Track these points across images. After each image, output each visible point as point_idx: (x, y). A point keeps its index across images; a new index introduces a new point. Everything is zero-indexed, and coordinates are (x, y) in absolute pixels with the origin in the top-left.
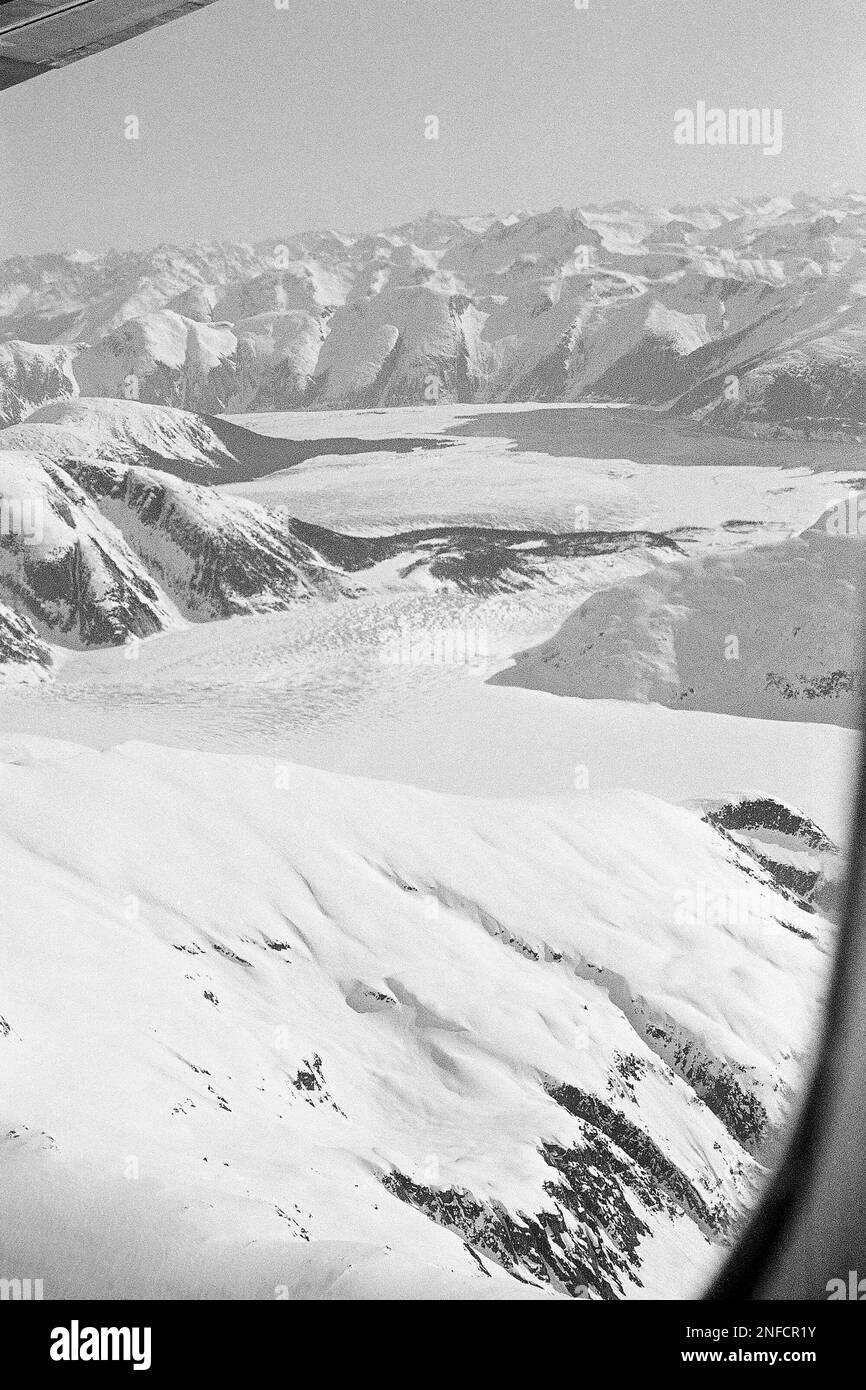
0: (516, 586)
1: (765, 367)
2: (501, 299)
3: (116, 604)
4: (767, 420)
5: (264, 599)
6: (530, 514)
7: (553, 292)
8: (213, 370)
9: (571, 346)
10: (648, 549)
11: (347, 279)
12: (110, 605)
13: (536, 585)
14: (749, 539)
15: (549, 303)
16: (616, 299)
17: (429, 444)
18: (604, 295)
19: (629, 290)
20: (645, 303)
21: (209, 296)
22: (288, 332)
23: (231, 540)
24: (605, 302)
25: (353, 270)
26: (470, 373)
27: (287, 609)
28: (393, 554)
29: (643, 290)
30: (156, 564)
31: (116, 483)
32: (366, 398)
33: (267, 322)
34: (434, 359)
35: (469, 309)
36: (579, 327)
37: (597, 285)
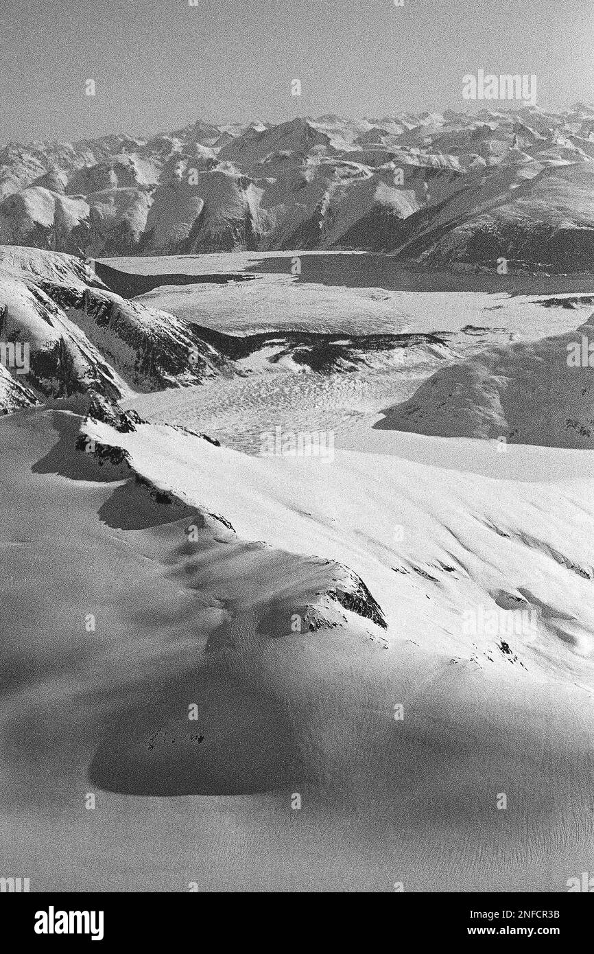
0: (346, 370)
1: (465, 226)
2: (271, 180)
3: (93, 380)
4: (469, 262)
5: (186, 377)
6: (332, 323)
7: (308, 176)
8: (75, 228)
9: (323, 212)
10: (428, 345)
11: (157, 167)
12: (88, 381)
13: (360, 369)
14: (486, 339)
15: (305, 182)
16: (352, 180)
17: (238, 278)
18: (344, 177)
19: (362, 174)
20: (373, 183)
21: (62, 177)
22: (126, 202)
23: (160, 337)
24: (345, 182)
25: (162, 160)
26: (254, 230)
27: (201, 384)
28: (259, 348)
29: (371, 175)
30: (109, 353)
31: (78, 299)
32: (183, 248)
33: (109, 195)
34: (230, 220)
35: (251, 187)
36: (328, 199)
37: (339, 171)
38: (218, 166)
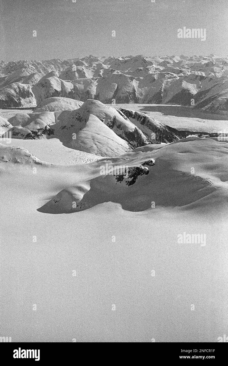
2: (142, 78)
9: (162, 90)
12: (147, 143)
15: (155, 79)
18: (169, 78)
20: (180, 81)
22: (87, 84)
26: (137, 96)
29: (178, 77)
31: (133, 115)
33: (81, 81)
34: (127, 92)
35: (134, 80)
36: (164, 86)
37: (167, 76)
38: (115, 72)
